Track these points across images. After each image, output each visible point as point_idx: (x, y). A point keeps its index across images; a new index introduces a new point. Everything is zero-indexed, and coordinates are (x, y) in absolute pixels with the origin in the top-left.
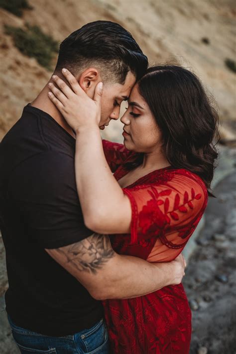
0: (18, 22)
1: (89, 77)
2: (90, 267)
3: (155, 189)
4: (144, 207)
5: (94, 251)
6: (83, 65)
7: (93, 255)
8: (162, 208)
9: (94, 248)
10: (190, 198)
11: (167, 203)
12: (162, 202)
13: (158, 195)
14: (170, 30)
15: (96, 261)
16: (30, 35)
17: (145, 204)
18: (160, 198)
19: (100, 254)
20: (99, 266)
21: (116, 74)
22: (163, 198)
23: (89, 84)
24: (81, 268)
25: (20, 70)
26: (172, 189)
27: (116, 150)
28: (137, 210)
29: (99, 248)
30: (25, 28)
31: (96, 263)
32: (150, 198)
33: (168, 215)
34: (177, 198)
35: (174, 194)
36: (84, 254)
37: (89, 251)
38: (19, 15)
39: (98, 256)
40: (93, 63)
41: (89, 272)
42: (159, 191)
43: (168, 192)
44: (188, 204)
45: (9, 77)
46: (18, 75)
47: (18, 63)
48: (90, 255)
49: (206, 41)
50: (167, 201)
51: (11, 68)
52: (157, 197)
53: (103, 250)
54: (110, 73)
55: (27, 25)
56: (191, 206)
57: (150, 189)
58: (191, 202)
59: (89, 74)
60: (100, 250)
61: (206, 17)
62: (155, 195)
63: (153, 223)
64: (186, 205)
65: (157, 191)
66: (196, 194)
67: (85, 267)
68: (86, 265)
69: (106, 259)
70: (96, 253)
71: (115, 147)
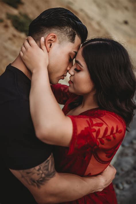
0: (15, 12)
1: (50, 40)
2: (36, 183)
3: (92, 120)
4: (82, 131)
5: (41, 172)
6: (45, 32)
7: (40, 175)
8: (94, 134)
9: (41, 170)
10: (115, 131)
11: (98, 132)
12: (95, 131)
13: (93, 125)
14: (105, 16)
15: (41, 179)
16: (22, 19)
17: (83, 129)
18: (94, 127)
19: (45, 174)
20: (43, 183)
21: (68, 36)
22: (97, 128)
23: (51, 45)
24: (30, 183)
25: (15, 40)
26: (103, 123)
27: (62, 90)
28: (77, 133)
29: (45, 170)
30: (19, 15)
31: (41, 181)
32: (87, 126)
33: (98, 140)
34: (106, 130)
35: (104, 126)
36: (34, 173)
37: (38, 172)
38: (16, 7)
39: (43, 175)
40: (52, 30)
41: (35, 186)
42: (94, 123)
43: (100, 125)
44: (113, 136)
45: (8, 44)
46: (14, 43)
47: (14, 36)
48: (38, 174)
49: (126, 23)
50: (99, 130)
51: (10, 39)
52: (92, 126)
53: (47, 172)
54: (64, 35)
55: (20, 13)
56: (114, 137)
57: (88, 119)
58: (115, 134)
59: (50, 38)
60: (45, 172)
61: (126, 8)
62: (91, 124)
63: (87, 143)
64: (112, 136)
65: (92, 122)
66: (119, 129)
67: (33, 183)
68: (34, 181)
69: (48, 179)
70: (42, 174)
71: (62, 88)
